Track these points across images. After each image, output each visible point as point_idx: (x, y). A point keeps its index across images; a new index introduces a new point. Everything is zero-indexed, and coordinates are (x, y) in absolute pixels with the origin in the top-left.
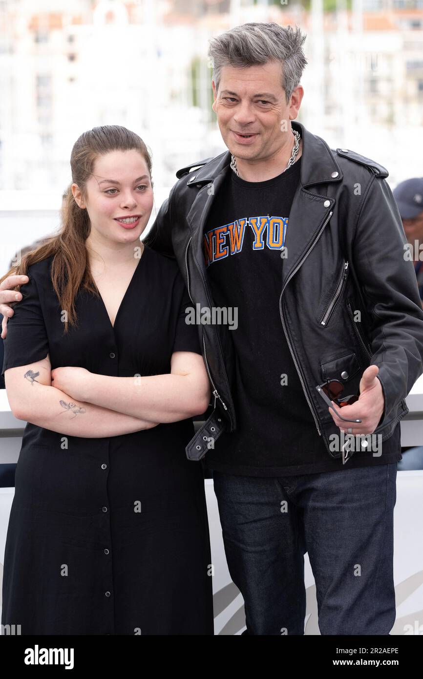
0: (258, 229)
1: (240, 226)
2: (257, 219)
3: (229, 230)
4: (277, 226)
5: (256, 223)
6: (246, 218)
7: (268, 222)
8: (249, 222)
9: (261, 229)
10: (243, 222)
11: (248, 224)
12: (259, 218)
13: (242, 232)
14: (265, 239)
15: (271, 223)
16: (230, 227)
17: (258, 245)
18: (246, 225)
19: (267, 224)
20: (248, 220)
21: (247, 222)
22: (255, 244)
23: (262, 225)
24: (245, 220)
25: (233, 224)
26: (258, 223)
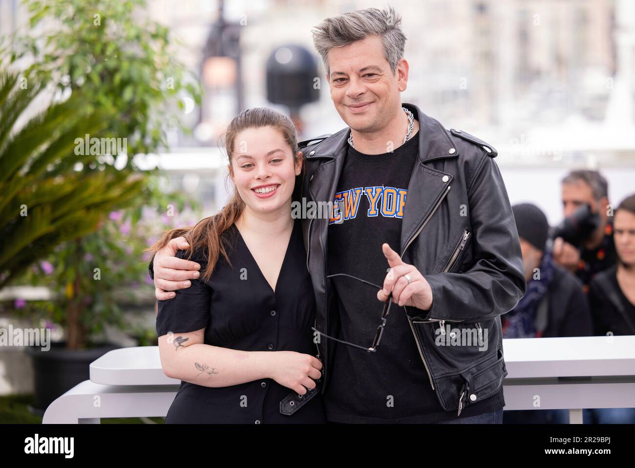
0: (373, 197)
1: (356, 194)
2: (373, 188)
3: (344, 198)
4: (390, 196)
5: (372, 193)
6: (362, 188)
7: (383, 191)
8: (364, 191)
9: (376, 198)
10: (359, 192)
11: (364, 193)
12: (374, 188)
13: (357, 200)
14: (379, 207)
15: (386, 192)
16: (345, 195)
17: (372, 212)
18: (362, 194)
19: (382, 194)
20: (364, 190)
21: (363, 191)
22: (369, 211)
23: (377, 195)
24: (361, 189)
25: (348, 192)
26: (373, 193)
